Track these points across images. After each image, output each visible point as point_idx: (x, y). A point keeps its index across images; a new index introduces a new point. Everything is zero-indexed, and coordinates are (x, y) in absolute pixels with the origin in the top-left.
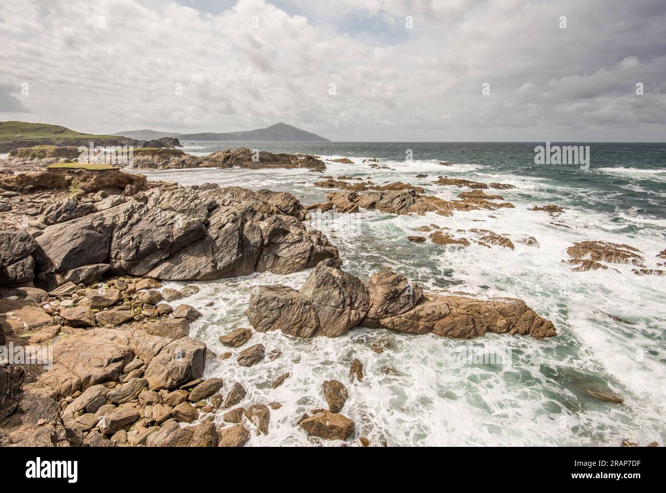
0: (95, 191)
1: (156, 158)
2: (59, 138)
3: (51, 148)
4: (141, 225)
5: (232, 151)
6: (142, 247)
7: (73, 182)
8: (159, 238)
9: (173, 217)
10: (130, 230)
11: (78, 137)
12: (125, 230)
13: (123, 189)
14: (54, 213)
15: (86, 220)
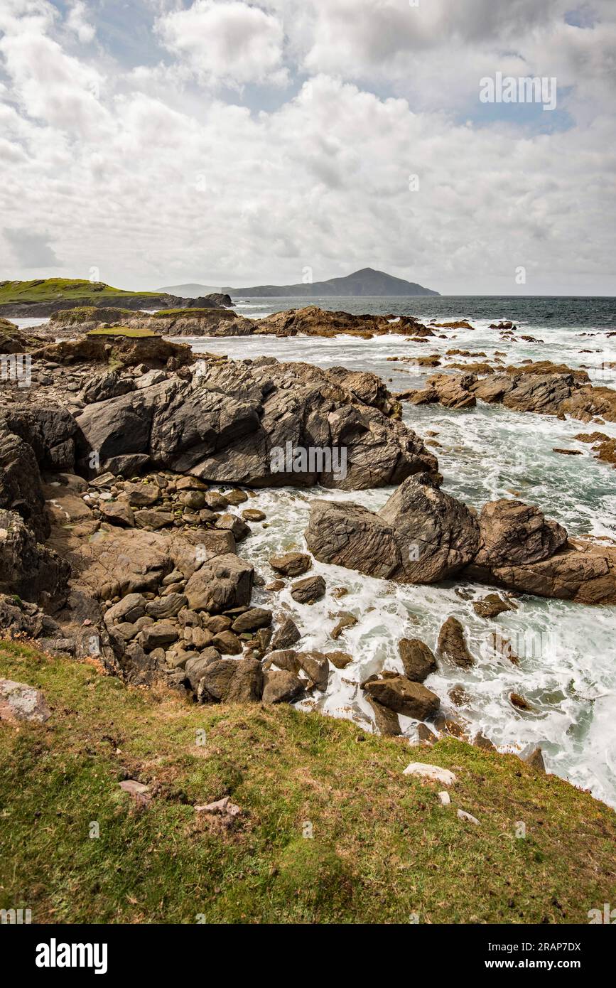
0: (135, 364)
1: (203, 321)
2: (98, 297)
3: (90, 310)
4: (184, 409)
5: (296, 312)
6: (185, 436)
7: (112, 352)
8: (204, 427)
9: (220, 401)
10: (171, 414)
11: (118, 295)
12: (166, 414)
13: (165, 362)
14: (93, 389)
15: (125, 400)
